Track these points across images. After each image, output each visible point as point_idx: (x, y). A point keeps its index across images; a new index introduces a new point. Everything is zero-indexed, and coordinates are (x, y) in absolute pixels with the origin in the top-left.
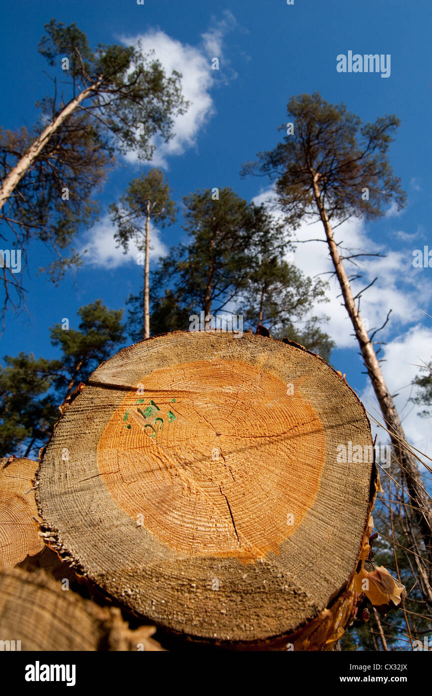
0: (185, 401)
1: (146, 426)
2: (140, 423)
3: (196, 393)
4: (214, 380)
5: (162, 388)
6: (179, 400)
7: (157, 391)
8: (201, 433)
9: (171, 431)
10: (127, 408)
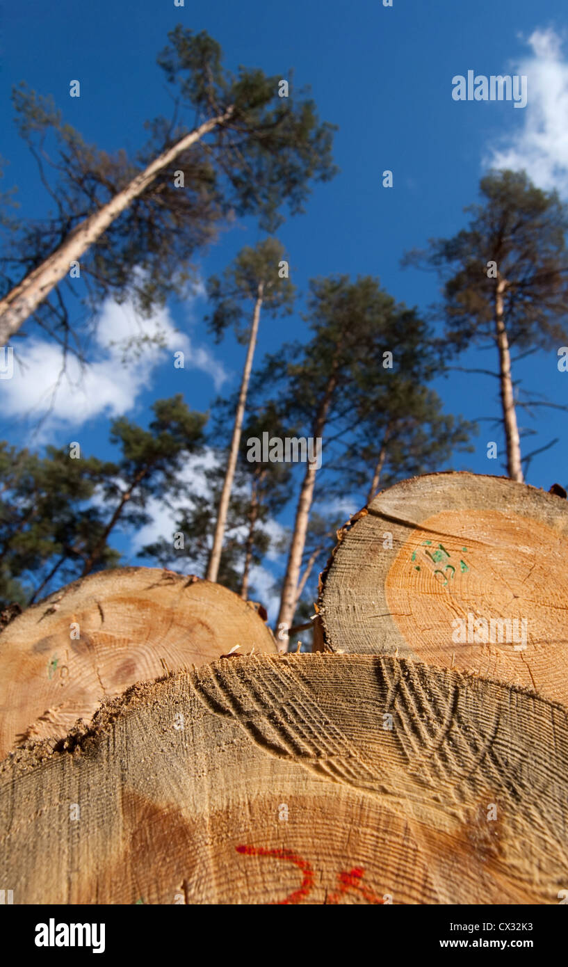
0: (477, 552)
1: (436, 572)
2: (430, 567)
3: (489, 546)
4: (508, 536)
5: (451, 534)
6: (471, 550)
7: (445, 535)
8: (497, 589)
9: (464, 582)
10: (413, 547)
